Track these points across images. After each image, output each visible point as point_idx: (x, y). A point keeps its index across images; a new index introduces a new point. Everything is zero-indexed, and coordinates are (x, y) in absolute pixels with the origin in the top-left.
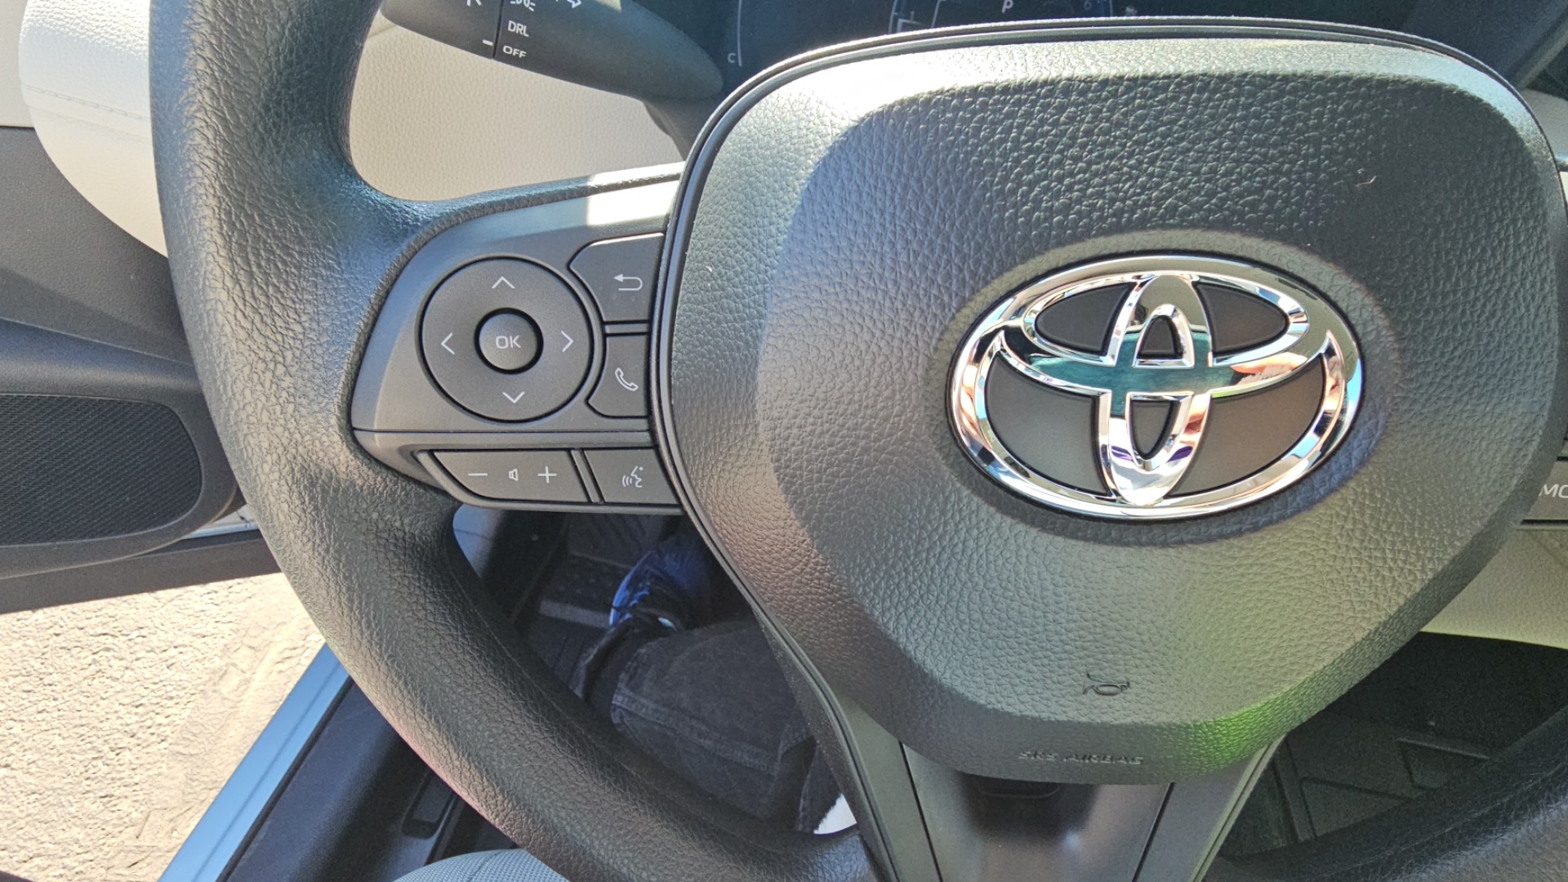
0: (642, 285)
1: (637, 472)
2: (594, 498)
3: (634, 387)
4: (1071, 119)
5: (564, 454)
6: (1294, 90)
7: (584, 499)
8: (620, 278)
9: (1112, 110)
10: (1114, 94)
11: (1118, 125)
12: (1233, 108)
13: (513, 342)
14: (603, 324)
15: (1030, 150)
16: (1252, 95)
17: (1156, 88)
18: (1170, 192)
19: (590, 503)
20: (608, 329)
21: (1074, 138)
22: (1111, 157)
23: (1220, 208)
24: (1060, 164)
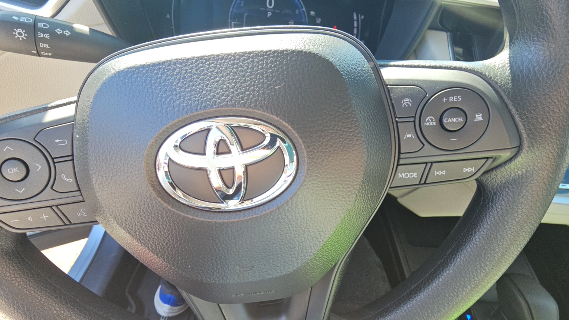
0: (67, 142)
1: (83, 210)
2: (67, 223)
3: (71, 180)
4: (178, 74)
5: (49, 208)
6: (253, 57)
7: (62, 224)
8: (57, 141)
9: (192, 69)
10: (192, 64)
11: (194, 74)
12: (233, 65)
13: (16, 170)
14: (53, 159)
15: (164, 86)
16: (239, 59)
17: (206, 60)
18: (214, 96)
19: (65, 225)
20: (55, 160)
21: (179, 80)
22: (192, 86)
23: (231, 100)
24: (175, 89)
